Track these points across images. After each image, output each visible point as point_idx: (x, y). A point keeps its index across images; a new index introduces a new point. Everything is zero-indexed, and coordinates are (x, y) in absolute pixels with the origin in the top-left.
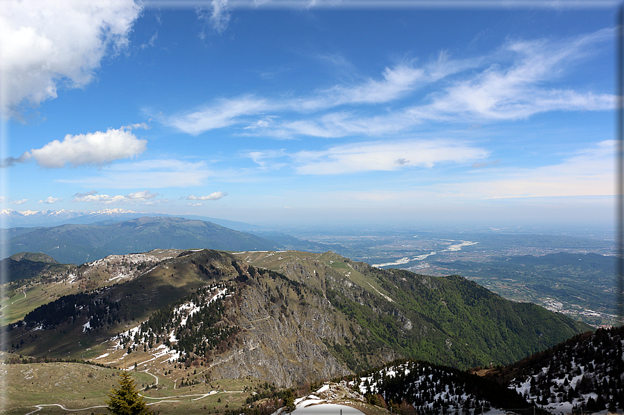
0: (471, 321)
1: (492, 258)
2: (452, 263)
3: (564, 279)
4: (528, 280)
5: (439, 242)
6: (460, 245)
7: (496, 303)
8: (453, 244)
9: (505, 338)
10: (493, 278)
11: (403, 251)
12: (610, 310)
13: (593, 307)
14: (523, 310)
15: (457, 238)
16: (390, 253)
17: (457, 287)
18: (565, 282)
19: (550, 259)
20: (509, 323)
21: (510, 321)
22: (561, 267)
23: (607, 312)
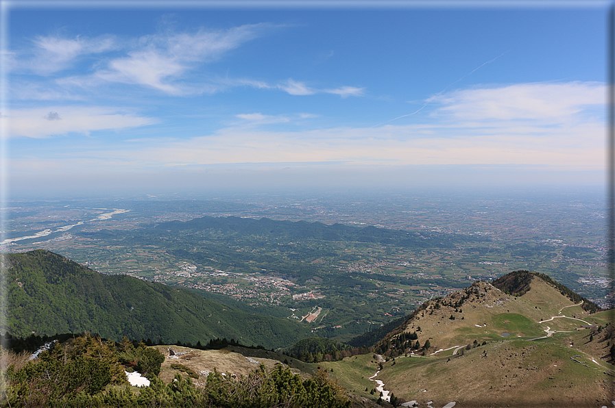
1: (141, 225)
2: (97, 233)
3: (204, 242)
4: (169, 246)
5: (90, 211)
6: (112, 213)
8: (105, 212)
10: (136, 246)
11: (46, 223)
12: (237, 269)
13: (223, 267)
15: (110, 206)
18: (204, 244)
19: (195, 224)
22: (204, 231)
23: (233, 271)
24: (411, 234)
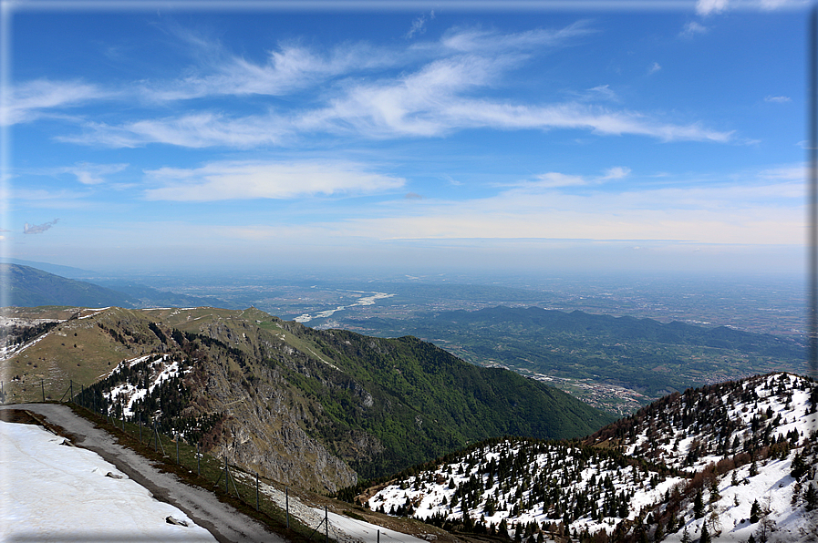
0: (433, 392)
1: (416, 314)
2: (368, 321)
3: (505, 338)
4: (463, 341)
5: (345, 294)
6: (373, 298)
7: (462, 369)
8: (364, 296)
9: (474, 412)
11: (301, 306)
12: (562, 373)
13: (543, 370)
14: (493, 377)
15: (369, 289)
16: (284, 308)
17: (413, 351)
18: (508, 341)
19: (486, 314)
20: (477, 393)
21: (479, 391)
22: (500, 324)
23: (559, 375)
24: (781, 340)
